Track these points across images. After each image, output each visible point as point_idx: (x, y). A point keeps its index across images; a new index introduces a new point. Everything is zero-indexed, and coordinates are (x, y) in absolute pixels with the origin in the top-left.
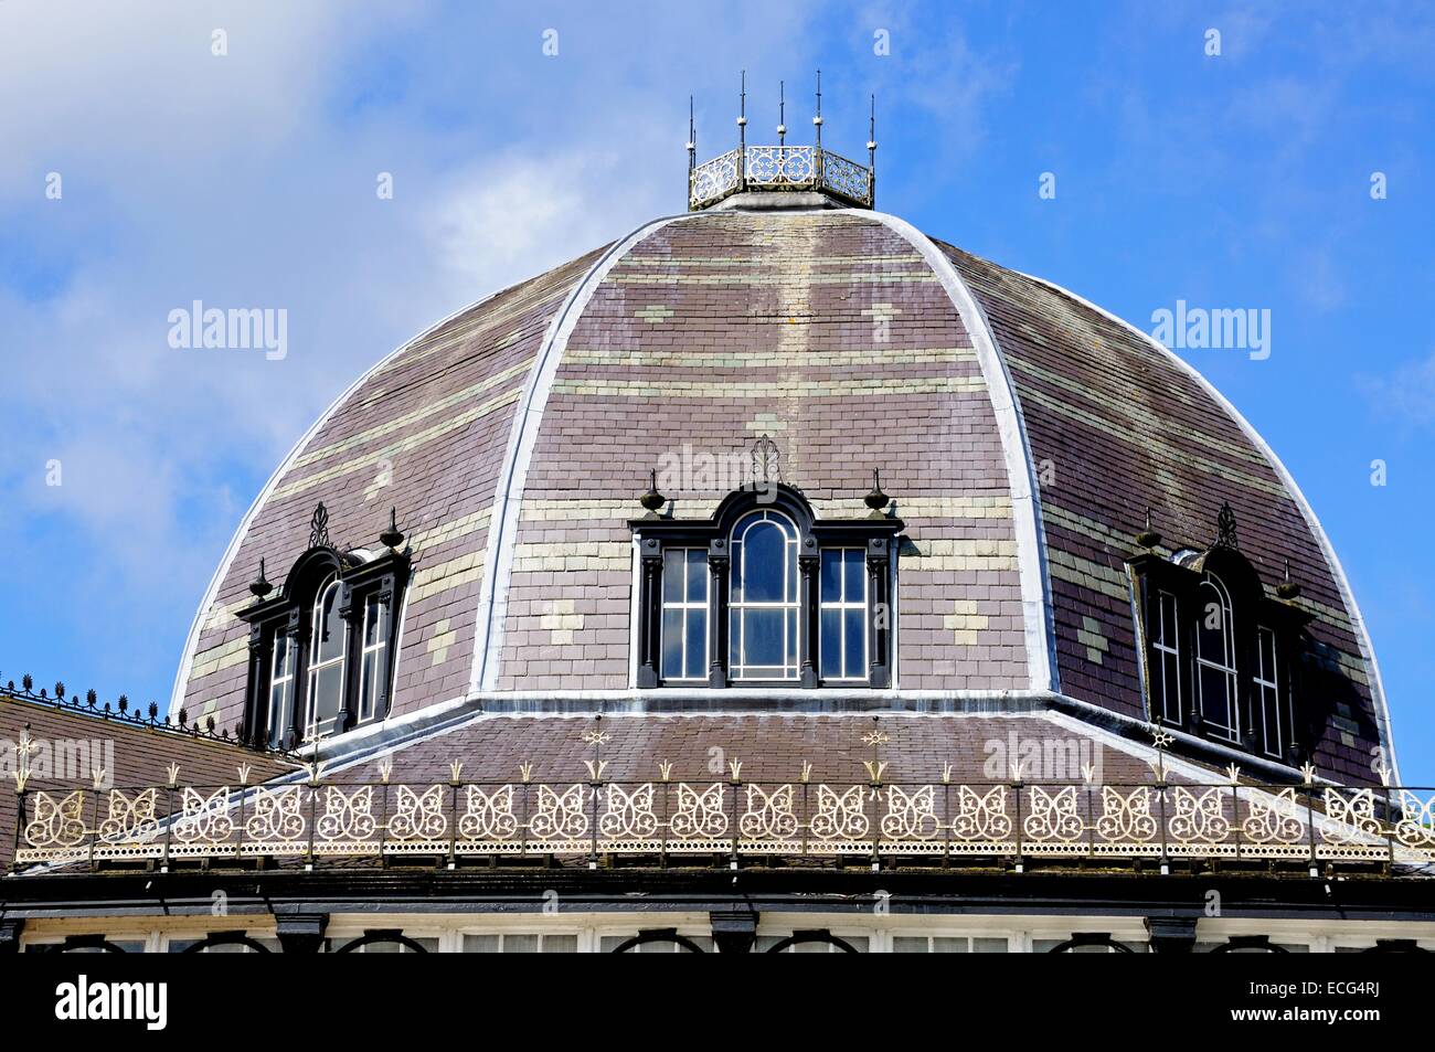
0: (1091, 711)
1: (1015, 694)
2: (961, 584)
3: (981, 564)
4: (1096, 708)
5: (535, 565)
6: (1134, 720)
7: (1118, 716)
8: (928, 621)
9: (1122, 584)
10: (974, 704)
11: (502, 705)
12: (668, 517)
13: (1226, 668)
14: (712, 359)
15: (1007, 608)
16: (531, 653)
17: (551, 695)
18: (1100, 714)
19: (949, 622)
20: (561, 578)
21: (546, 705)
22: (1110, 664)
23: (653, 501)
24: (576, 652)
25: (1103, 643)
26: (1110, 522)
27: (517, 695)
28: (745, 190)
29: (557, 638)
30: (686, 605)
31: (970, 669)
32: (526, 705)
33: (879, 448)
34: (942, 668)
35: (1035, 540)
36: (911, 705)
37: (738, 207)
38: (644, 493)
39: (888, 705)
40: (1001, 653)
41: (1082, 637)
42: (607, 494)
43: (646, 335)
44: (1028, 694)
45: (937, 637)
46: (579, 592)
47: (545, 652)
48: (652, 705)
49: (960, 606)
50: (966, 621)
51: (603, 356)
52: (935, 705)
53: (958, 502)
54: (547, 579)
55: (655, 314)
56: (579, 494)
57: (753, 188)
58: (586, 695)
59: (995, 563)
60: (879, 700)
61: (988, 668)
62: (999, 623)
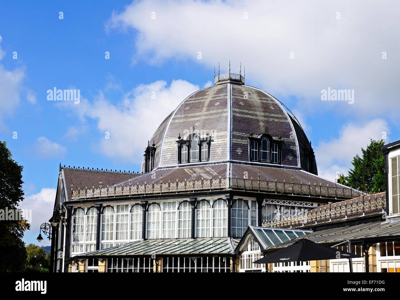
0: (237, 162)
1: (225, 161)
2: (219, 145)
3: (222, 142)
4: (238, 161)
5: (166, 148)
6: (245, 162)
7: (242, 162)
8: (215, 151)
9: (246, 142)
10: (220, 163)
11: (161, 168)
12: (183, 139)
13: (267, 151)
14: (193, 115)
15: (225, 148)
16: (165, 160)
17: (167, 166)
18: (239, 162)
19: (217, 151)
20: (169, 150)
21: (167, 167)
22: (242, 154)
23: (179, 138)
24: (170, 160)
25: (241, 151)
26: (245, 132)
27: (163, 167)
28: (219, 81)
29: (168, 158)
30: (184, 152)
31: (219, 157)
32: (164, 168)
33: (211, 126)
34: (216, 158)
35: (229, 138)
36: (212, 163)
37: (218, 84)
38: (178, 137)
39: (209, 164)
40: (224, 155)
41: (237, 151)
42: (175, 137)
43: (185, 112)
44: (226, 161)
45: (216, 153)
46: (171, 151)
47: (167, 160)
48: (180, 166)
49: (219, 149)
50: (219, 151)
51: (179, 116)
52: (215, 163)
53: (220, 133)
54: (167, 150)
55: (187, 108)
56: (172, 137)
57: (221, 81)
58: (171, 166)
59: (224, 142)
60: (207, 163)
61: (222, 157)
62: (224, 151)
